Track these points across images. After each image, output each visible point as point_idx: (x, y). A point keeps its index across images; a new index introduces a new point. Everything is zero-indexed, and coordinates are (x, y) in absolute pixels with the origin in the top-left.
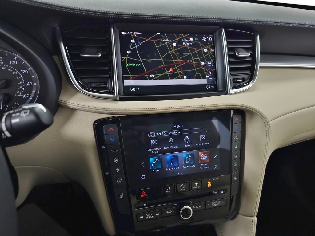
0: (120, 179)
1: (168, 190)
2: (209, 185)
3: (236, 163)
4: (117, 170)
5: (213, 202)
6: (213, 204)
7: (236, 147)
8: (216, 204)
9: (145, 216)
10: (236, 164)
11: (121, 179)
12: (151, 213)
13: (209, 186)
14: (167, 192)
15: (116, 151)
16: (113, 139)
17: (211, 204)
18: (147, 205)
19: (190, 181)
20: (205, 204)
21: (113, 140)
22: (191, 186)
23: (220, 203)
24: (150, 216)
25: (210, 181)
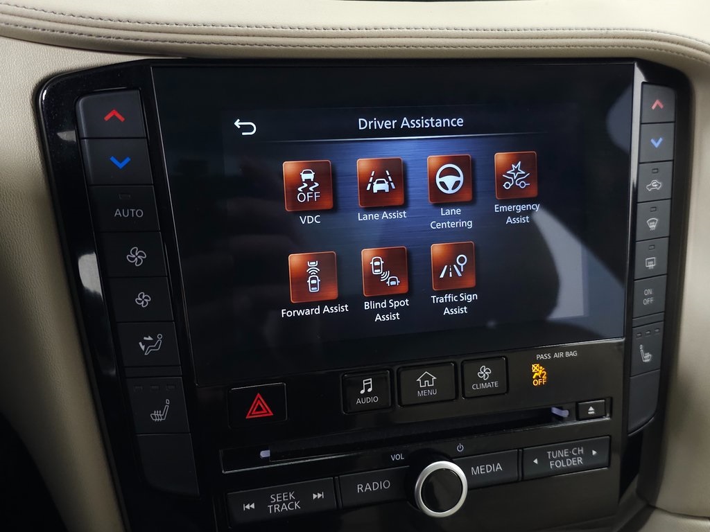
0: (155, 339)
1: (363, 392)
2: (537, 378)
3: (649, 292)
4: (143, 300)
5: (555, 449)
6: (552, 459)
7: (653, 226)
8: (564, 460)
9: (263, 502)
10: (649, 296)
11: (160, 337)
12: (288, 490)
13: (537, 383)
14: (359, 401)
15: (138, 213)
16: (121, 161)
17: (545, 460)
18: (274, 457)
19: (459, 361)
20: (522, 460)
21: (121, 165)
22: (460, 382)
23: (581, 455)
24: (287, 503)
25: (542, 363)
